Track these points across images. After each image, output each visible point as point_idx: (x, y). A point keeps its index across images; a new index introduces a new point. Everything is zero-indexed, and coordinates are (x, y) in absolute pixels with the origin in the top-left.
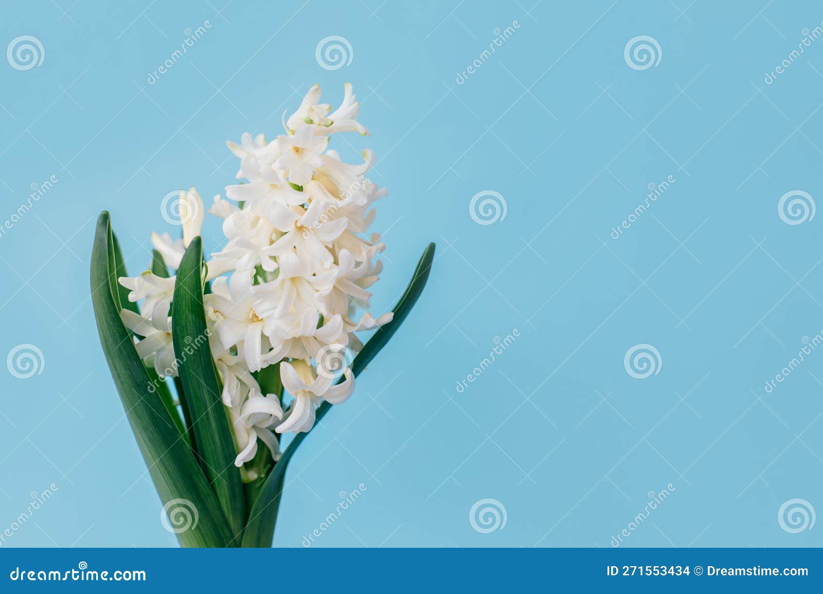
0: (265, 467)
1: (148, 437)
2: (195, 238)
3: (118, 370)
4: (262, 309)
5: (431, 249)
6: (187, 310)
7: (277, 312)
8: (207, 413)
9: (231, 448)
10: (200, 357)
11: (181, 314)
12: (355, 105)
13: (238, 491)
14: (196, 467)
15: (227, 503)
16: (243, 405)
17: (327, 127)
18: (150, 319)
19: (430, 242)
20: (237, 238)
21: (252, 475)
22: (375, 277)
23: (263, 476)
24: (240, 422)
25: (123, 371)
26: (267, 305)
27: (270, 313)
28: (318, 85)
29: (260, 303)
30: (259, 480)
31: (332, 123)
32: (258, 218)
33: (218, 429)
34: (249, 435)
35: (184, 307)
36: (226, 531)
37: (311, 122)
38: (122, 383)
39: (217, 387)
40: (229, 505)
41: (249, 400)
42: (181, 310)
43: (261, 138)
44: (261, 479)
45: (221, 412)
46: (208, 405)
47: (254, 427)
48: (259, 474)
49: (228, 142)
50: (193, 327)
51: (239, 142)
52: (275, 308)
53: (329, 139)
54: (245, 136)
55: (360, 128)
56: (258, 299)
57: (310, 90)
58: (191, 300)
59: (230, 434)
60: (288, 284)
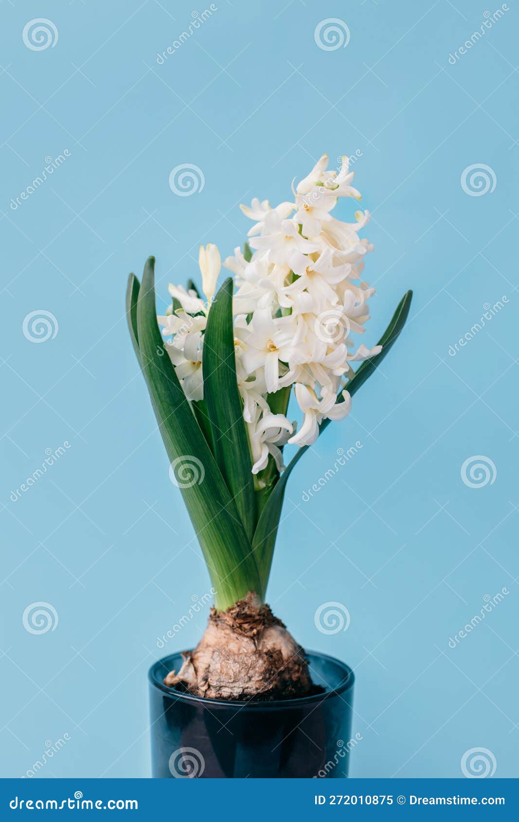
0: (271, 477)
1: (181, 449)
2: (227, 279)
3: (159, 390)
4: (279, 340)
5: (410, 294)
6: (219, 340)
7: (294, 341)
8: (230, 430)
9: (248, 459)
10: (228, 381)
11: (214, 343)
12: (352, 174)
13: (251, 496)
14: (219, 475)
15: (242, 507)
16: (258, 422)
17: (333, 189)
18: (183, 350)
19: (409, 289)
20: (260, 281)
21: (262, 484)
22: (366, 317)
23: (270, 485)
24: (255, 437)
25: (163, 391)
26: (284, 336)
27: (286, 343)
28: (327, 155)
29: (280, 333)
30: (266, 489)
31: (338, 186)
32: (273, 265)
33: (239, 442)
34: (261, 449)
35: (216, 338)
36: (241, 531)
37: (322, 185)
38: (162, 402)
39: (238, 406)
40: (244, 508)
41: (263, 419)
42: (214, 339)
43: (266, 203)
44: (269, 487)
45: (242, 427)
46: (232, 421)
47: (265, 442)
48: (267, 483)
49: (241, 206)
50: (224, 354)
51: (249, 205)
52: (291, 338)
53: (337, 199)
54: (255, 201)
55: (357, 194)
56: (279, 330)
57: (321, 159)
58: (223, 331)
59: (248, 447)
60: (301, 319)
